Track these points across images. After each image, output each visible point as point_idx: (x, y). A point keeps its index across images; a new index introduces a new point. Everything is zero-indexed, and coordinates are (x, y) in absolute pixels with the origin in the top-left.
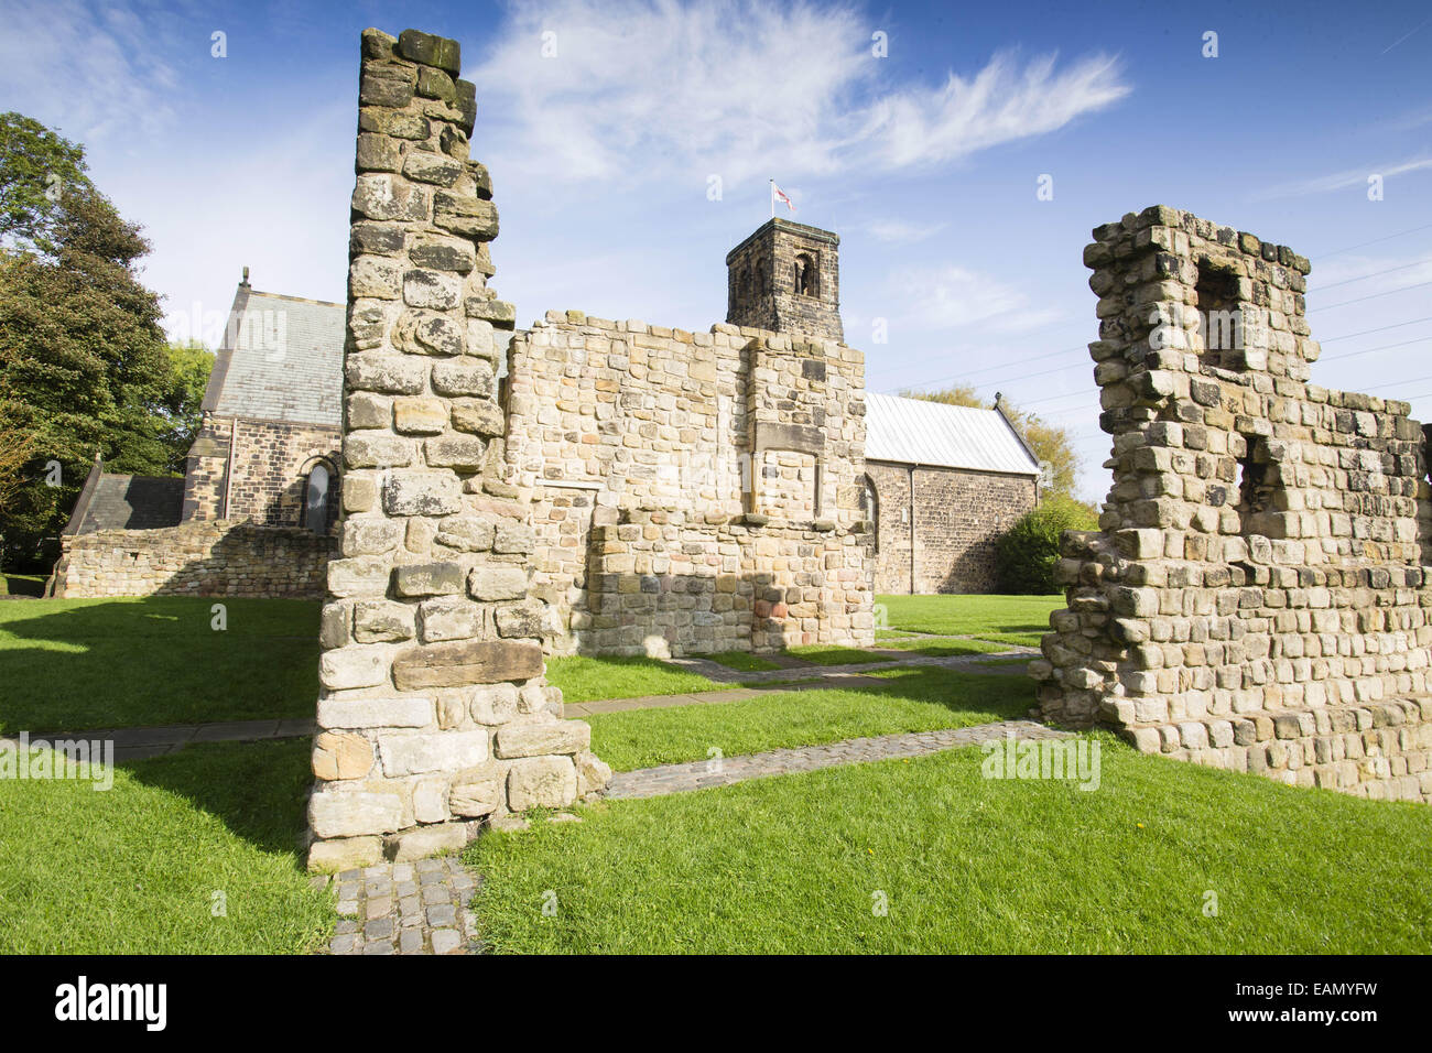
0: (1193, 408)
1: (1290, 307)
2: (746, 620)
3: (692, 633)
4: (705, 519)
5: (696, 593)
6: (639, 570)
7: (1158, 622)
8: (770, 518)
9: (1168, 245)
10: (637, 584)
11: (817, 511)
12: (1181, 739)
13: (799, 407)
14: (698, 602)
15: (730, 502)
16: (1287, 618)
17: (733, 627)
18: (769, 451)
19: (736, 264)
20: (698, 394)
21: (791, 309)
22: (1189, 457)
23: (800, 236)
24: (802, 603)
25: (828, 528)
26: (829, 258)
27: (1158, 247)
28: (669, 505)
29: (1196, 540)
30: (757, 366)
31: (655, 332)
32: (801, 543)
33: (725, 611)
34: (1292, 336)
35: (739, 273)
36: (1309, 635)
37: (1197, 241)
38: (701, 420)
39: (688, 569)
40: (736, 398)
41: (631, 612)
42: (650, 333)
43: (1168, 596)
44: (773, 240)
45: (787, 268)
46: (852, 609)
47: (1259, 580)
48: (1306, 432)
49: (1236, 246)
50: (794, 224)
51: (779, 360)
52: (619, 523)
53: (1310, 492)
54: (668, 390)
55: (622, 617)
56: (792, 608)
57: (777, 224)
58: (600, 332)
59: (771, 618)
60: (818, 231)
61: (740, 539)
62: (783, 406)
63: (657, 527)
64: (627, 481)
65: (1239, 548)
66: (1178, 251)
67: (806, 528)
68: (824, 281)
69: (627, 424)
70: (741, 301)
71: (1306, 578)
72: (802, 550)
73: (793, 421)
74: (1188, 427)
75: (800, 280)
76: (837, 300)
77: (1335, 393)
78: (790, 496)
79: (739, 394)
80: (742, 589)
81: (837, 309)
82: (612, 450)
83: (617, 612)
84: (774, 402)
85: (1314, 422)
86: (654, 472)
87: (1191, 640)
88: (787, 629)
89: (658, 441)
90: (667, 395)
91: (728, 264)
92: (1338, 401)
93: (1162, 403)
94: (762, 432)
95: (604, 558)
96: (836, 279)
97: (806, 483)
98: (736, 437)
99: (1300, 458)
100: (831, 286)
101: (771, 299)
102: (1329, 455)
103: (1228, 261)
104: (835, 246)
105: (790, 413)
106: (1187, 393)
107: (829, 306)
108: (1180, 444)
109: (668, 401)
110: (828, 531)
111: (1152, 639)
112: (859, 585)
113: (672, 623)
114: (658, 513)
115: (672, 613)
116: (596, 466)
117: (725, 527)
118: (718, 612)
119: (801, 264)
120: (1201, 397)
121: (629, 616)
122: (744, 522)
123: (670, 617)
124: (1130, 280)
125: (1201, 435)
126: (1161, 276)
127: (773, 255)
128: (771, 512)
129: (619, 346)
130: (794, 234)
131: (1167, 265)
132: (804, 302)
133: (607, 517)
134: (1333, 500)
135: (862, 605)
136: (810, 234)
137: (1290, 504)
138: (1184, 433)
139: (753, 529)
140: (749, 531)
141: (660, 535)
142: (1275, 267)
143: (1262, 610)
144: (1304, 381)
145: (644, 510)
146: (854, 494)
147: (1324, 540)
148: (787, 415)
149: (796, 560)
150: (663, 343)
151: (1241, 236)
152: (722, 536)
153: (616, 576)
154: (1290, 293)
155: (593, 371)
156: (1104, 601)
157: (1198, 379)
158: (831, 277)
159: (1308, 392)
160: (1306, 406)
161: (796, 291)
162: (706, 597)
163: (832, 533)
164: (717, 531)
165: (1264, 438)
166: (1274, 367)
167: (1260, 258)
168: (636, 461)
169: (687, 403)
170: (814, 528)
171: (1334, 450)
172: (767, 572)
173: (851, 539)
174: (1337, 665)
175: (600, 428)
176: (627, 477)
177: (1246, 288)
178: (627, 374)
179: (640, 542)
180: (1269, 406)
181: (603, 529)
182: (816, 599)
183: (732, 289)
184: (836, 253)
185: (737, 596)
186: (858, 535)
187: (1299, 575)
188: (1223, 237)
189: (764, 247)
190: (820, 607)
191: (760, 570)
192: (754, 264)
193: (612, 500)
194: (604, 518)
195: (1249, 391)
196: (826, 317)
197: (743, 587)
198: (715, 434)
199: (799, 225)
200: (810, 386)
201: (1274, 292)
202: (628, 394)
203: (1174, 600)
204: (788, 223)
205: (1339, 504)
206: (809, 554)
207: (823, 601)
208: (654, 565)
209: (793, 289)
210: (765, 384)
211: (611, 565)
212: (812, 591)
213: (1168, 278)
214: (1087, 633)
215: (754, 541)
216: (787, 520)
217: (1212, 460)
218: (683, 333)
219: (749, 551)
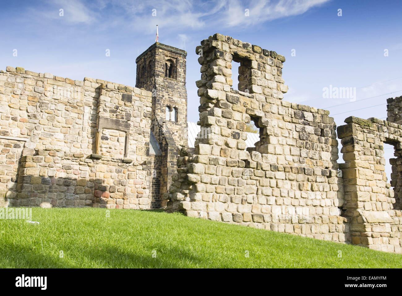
0: (226, 104)
1: (275, 72)
2: (90, 198)
3: (64, 202)
4: (74, 155)
5: (68, 186)
6: (41, 174)
7: (204, 176)
8: (103, 156)
9: (220, 47)
10: (40, 180)
11: (125, 155)
12: (208, 216)
13: (119, 112)
14: (68, 189)
15: (87, 149)
16: (265, 181)
17: (84, 201)
18: (104, 129)
19: (140, 63)
20: (75, 105)
21: (163, 84)
22: (224, 121)
23: (168, 51)
24: (117, 192)
25: (129, 162)
26: (182, 61)
27: (215, 48)
28: (57, 148)
29: (225, 150)
30: (102, 95)
31: (57, 79)
32: (117, 168)
33: (81, 194)
34: (276, 83)
35: (141, 67)
36: (275, 189)
37: (232, 46)
38: (76, 115)
39: (63, 175)
40: (93, 107)
41: (36, 192)
42: (55, 79)
43: (209, 167)
44: (155, 52)
45: (161, 65)
46: (139, 196)
47: (251, 166)
48: (281, 117)
49: (251, 49)
50: (166, 46)
51: (112, 93)
52: (35, 155)
53: (280, 138)
54: (61, 103)
55: (32, 194)
56: (112, 194)
57: (157, 45)
58: (31, 77)
59: (102, 198)
60: (177, 49)
61: (89, 164)
62: (112, 111)
63: (51, 157)
64: (40, 139)
65: (245, 155)
66: (224, 49)
67: (120, 161)
68: (179, 72)
69: (41, 115)
70: (142, 80)
71: (275, 168)
72: (117, 170)
73: (116, 118)
74: (224, 110)
75: (168, 71)
76: (185, 80)
77: (294, 104)
78: (113, 148)
79: (94, 106)
80: (89, 185)
81: (185, 85)
82: (34, 126)
83: (29, 192)
84: (108, 109)
85: (284, 113)
86: (53, 135)
87: (219, 184)
88: (108, 203)
89: (55, 123)
90: (61, 105)
91: (137, 63)
92: (296, 107)
93: (214, 101)
94: (101, 121)
95: (25, 169)
96: (185, 71)
97: (121, 143)
98: (91, 123)
99: (277, 126)
100: (182, 74)
101: (154, 79)
102: (291, 126)
103: (247, 54)
104: (185, 56)
105: (115, 114)
106: (224, 98)
107: (181, 83)
108: (220, 115)
109: (61, 107)
110: (130, 163)
111: (201, 182)
112: (143, 186)
113: (55, 198)
114: (52, 152)
115: (55, 193)
116: (25, 131)
117: (83, 159)
118: (77, 194)
119: (169, 64)
120: (231, 100)
121: (35, 194)
122: (91, 157)
123: (54, 195)
124: (208, 59)
125: (230, 113)
126: (216, 58)
127: (155, 59)
128: (104, 154)
129: (40, 83)
130: (165, 50)
131: (218, 54)
132: (169, 81)
133: (29, 153)
134: (291, 142)
135: (144, 195)
136: (173, 50)
137: (271, 142)
138: (222, 112)
139: (95, 160)
140: (93, 161)
141: (52, 161)
142: (268, 58)
143: (253, 177)
144: (280, 99)
145: (46, 150)
146: (144, 149)
147: (287, 156)
148: (113, 115)
149: (114, 174)
150: (60, 83)
151: (253, 46)
152: (81, 163)
153: (30, 176)
154: (276, 68)
155: (27, 93)
156: (185, 168)
157: (230, 94)
158: (183, 70)
159: (282, 103)
160: (280, 107)
161: (166, 76)
162: (72, 188)
163: (131, 164)
164: (79, 161)
165: (261, 117)
166: (266, 93)
167: (262, 55)
168: (45, 131)
169: (70, 108)
170: (123, 161)
171: (293, 125)
172: (101, 178)
173: (141, 167)
174: (287, 201)
175: (29, 116)
176: (40, 136)
177: (254, 64)
178: (43, 95)
179: (43, 163)
180: (263, 106)
181: (26, 157)
182: (123, 191)
183: (138, 74)
184: (185, 60)
185: (86, 188)
186: (143, 166)
187: (271, 166)
188: (245, 46)
189: (152, 55)
190: (125, 195)
191: (98, 178)
192: (147, 63)
193: (32, 146)
194: (27, 153)
195: (254, 100)
196: (179, 88)
197: (89, 184)
198: (82, 122)
199: (168, 46)
200: (125, 104)
201: (268, 67)
202: (43, 103)
203: (212, 169)
204: (163, 45)
205: (294, 144)
206: (121, 172)
207: (127, 192)
208: (48, 172)
209: (164, 75)
210: (105, 102)
211: (28, 172)
212: (122, 188)
213: (219, 58)
214: (180, 180)
215: (96, 165)
216: (111, 158)
217: (235, 123)
218: (70, 80)
219: (93, 169)
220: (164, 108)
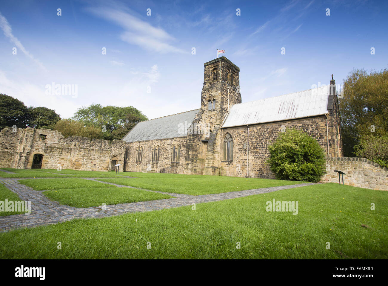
26: (221, 65)
68: (219, 73)
119: (216, 71)
130: (210, 65)
158: (221, 71)
220: (206, 103)
